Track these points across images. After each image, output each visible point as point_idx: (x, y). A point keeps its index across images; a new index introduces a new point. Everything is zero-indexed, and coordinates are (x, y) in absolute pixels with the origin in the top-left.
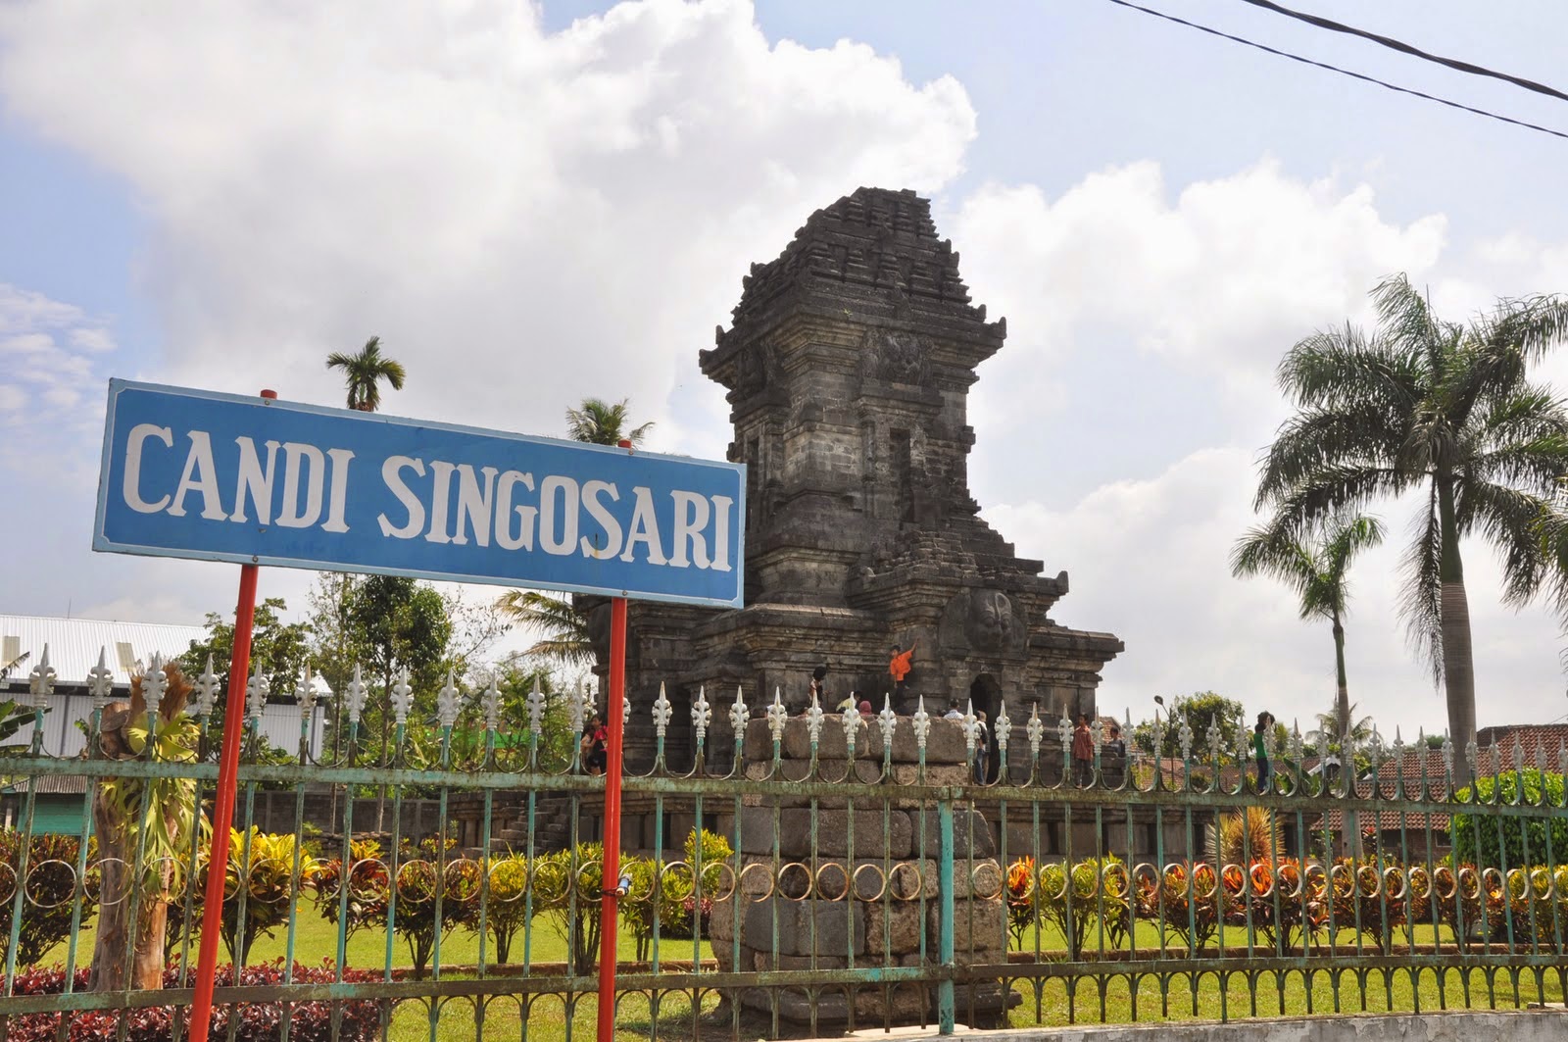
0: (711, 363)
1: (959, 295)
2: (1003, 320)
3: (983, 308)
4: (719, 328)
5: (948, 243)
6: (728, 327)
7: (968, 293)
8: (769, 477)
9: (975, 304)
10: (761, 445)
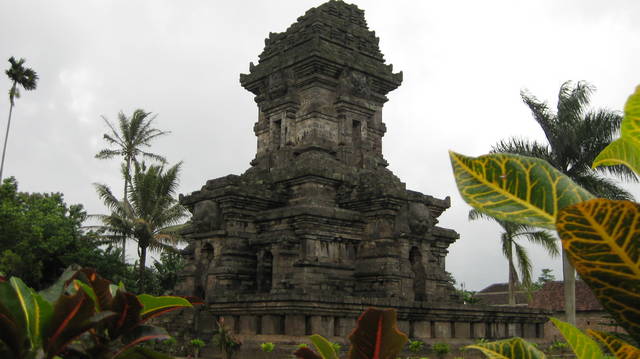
0: (247, 82)
1: (379, 58)
2: (401, 73)
3: (391, 66)
4: (251, 64)
5: (374, 32)
6: (256, 63)
7: (384, 58)
8: (288, 140)
9: (387, 63)
10: (283, 123)
